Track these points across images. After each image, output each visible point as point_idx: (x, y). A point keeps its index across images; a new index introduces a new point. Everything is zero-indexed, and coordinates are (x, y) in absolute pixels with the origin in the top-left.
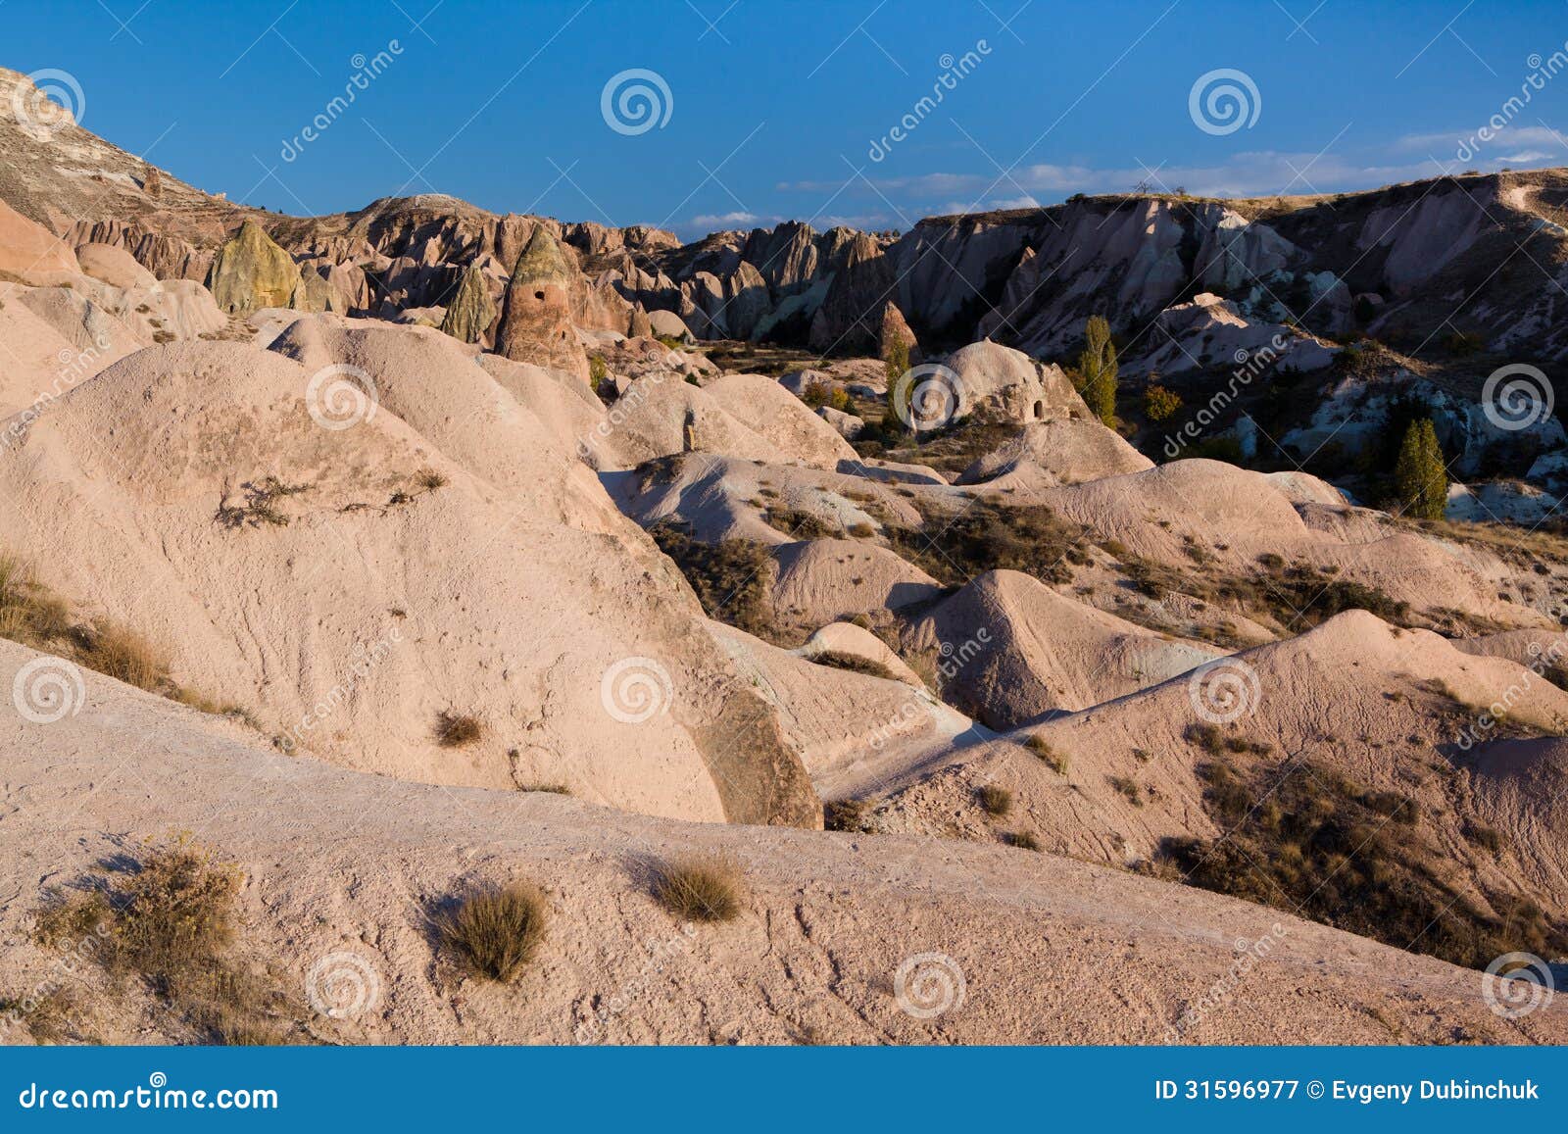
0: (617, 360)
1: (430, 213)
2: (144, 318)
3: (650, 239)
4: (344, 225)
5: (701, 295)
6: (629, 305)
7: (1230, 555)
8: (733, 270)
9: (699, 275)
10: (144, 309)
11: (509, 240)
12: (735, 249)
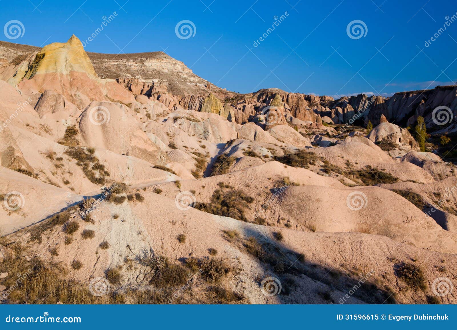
0: (310, 128)
1: (272, 93)
2: (145, 110)
3: (326, 99)
4: (252, 95)
5: (337, 113)
6: (317, 115)
7: (358, 165)
8: (345, 106)
9: (336, 108)
10: (145, 108)
11: (290, 99)
12: (347, 101)
